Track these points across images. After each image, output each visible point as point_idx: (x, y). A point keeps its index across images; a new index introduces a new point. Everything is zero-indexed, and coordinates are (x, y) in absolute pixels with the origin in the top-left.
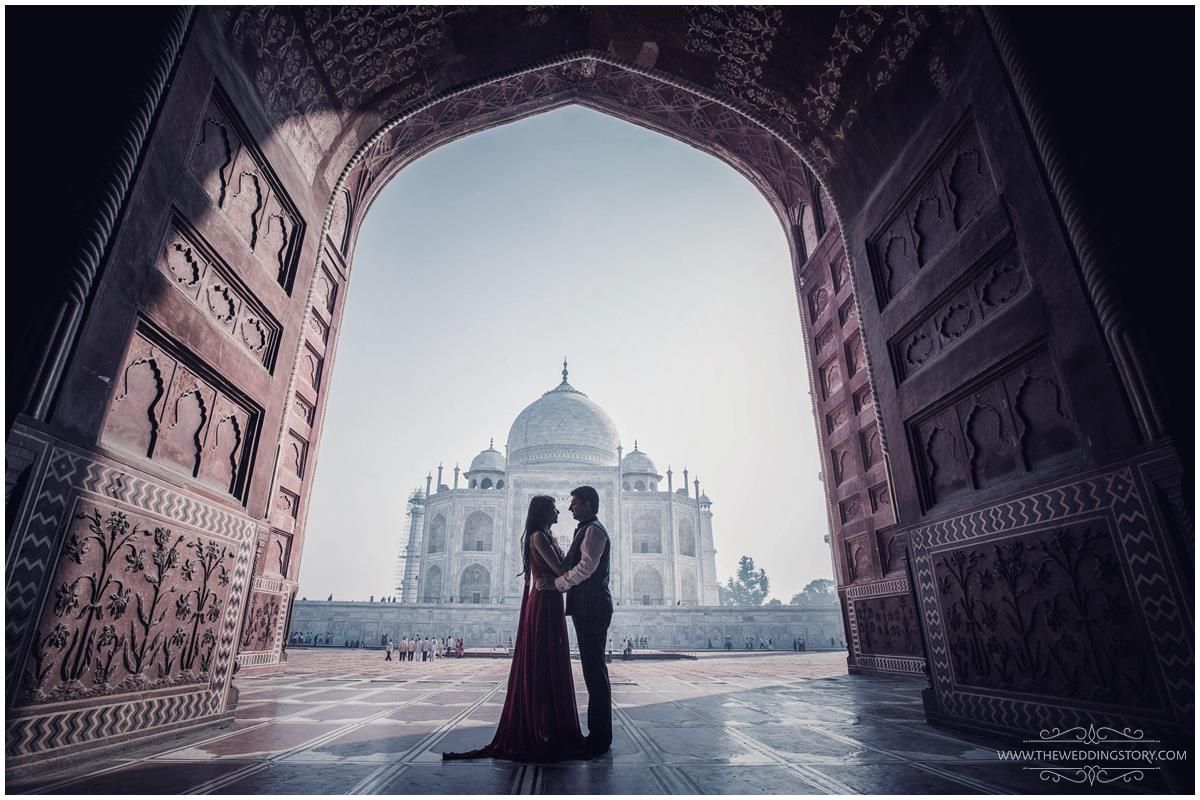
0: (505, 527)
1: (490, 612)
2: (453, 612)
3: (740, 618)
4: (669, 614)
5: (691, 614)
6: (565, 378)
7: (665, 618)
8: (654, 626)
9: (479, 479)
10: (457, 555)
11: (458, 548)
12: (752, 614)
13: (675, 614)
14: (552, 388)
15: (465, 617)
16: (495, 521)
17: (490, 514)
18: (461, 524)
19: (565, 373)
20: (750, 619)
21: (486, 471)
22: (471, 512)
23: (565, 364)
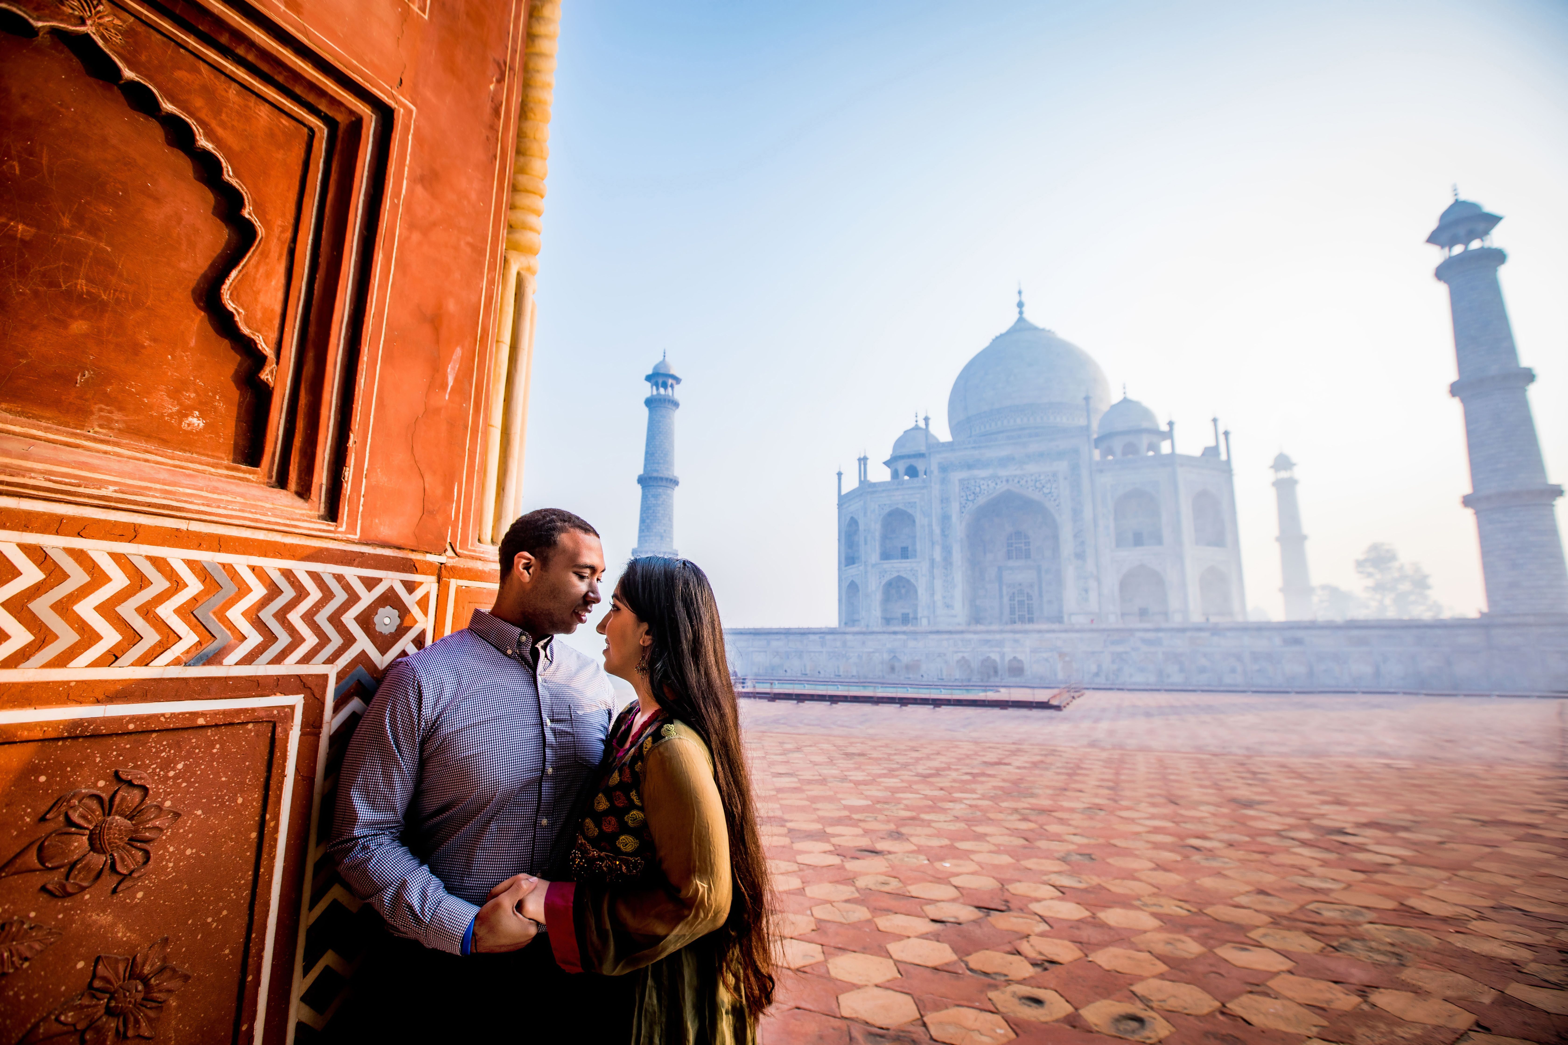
0: (930, 525)
1: (894, 637)
2: (849, 637)
3: (1277, 641)
4: (1150, 635)
5: (1189, 634)
6: (1021, 313)
7: (1145, 641)
8: (1126, 653)
9: (901, 466)
10: (873, 566)
11: (875, 557)
12: (1300, 634)
13: (1161, 635)
14: (1004, 329)
15: (864, 643)
16: (917, 521)
17: (910, 511)
18: (876, 528)
19: (1020, 305)
20: (1297, 641)
21: (909, 457)
22: (887, 510)
23: (1020, 293)
